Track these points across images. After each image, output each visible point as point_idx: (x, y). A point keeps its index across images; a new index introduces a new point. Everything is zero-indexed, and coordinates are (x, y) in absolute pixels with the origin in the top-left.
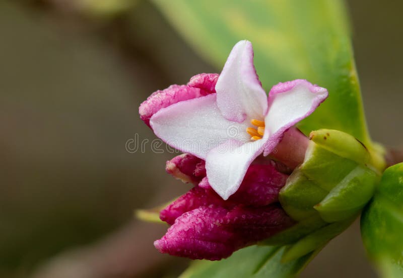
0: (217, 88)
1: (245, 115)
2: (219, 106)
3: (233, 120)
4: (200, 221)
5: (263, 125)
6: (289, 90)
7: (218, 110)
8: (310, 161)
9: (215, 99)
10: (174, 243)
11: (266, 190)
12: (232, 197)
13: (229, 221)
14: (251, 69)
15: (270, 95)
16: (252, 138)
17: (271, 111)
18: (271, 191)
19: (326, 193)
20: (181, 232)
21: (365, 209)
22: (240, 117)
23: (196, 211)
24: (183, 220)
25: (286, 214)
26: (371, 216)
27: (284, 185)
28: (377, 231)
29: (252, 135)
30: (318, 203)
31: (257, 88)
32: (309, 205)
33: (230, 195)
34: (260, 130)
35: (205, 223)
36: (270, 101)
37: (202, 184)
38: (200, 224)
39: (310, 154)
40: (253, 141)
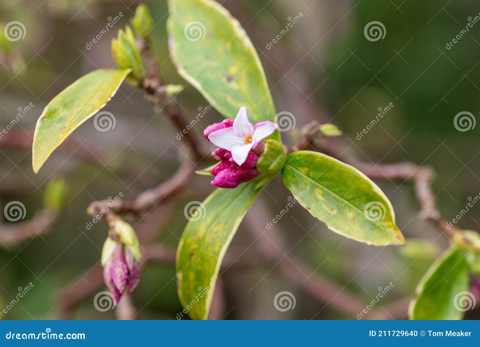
0: (234, 124)
1: (243, 134)
2: (234, 131)
3: (239, 136)
4: (227, 174)
5: (251, 138)
6: (263, 125)
7: (234, 133)
8: (266, 152)
9: (232, 129)
10: (218, 182)
11: (252, 162)
12: (242, 165)
13: (239, 174)
14: (247, 117)
15: (255, 127)
16: (247, 143)
17: (254, 133)
18: (254, 162)
19: (272, 163)
20: (220, 178)
21: (283, 170)
22: (242, 135)
23: (225, 170)
24: (221, 173)
25: (257, 171)
26: (285, 171)
27: (258, 160)
28: (289, 177)
29: (247, 142)
30: (269, 167)
31: (250, 124)
32: (266, 168)
33: (242, 164)
34: (250, 140)
35: (229, 175)
36: (255, 129)
37: (230, 160)
38: (227, 175)
39: (266, 150)
40: (247, 144)
